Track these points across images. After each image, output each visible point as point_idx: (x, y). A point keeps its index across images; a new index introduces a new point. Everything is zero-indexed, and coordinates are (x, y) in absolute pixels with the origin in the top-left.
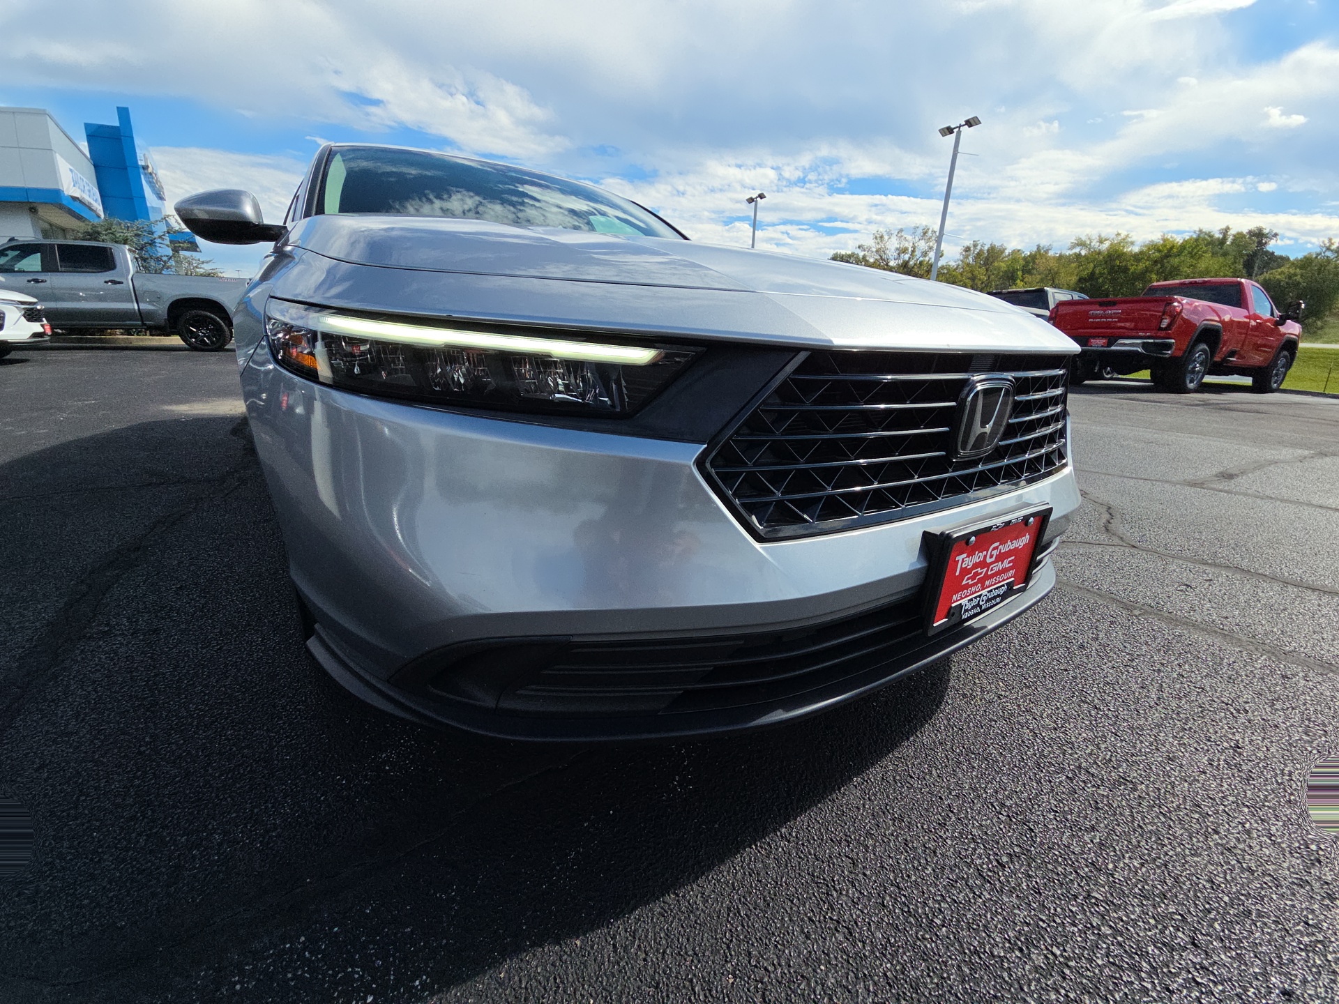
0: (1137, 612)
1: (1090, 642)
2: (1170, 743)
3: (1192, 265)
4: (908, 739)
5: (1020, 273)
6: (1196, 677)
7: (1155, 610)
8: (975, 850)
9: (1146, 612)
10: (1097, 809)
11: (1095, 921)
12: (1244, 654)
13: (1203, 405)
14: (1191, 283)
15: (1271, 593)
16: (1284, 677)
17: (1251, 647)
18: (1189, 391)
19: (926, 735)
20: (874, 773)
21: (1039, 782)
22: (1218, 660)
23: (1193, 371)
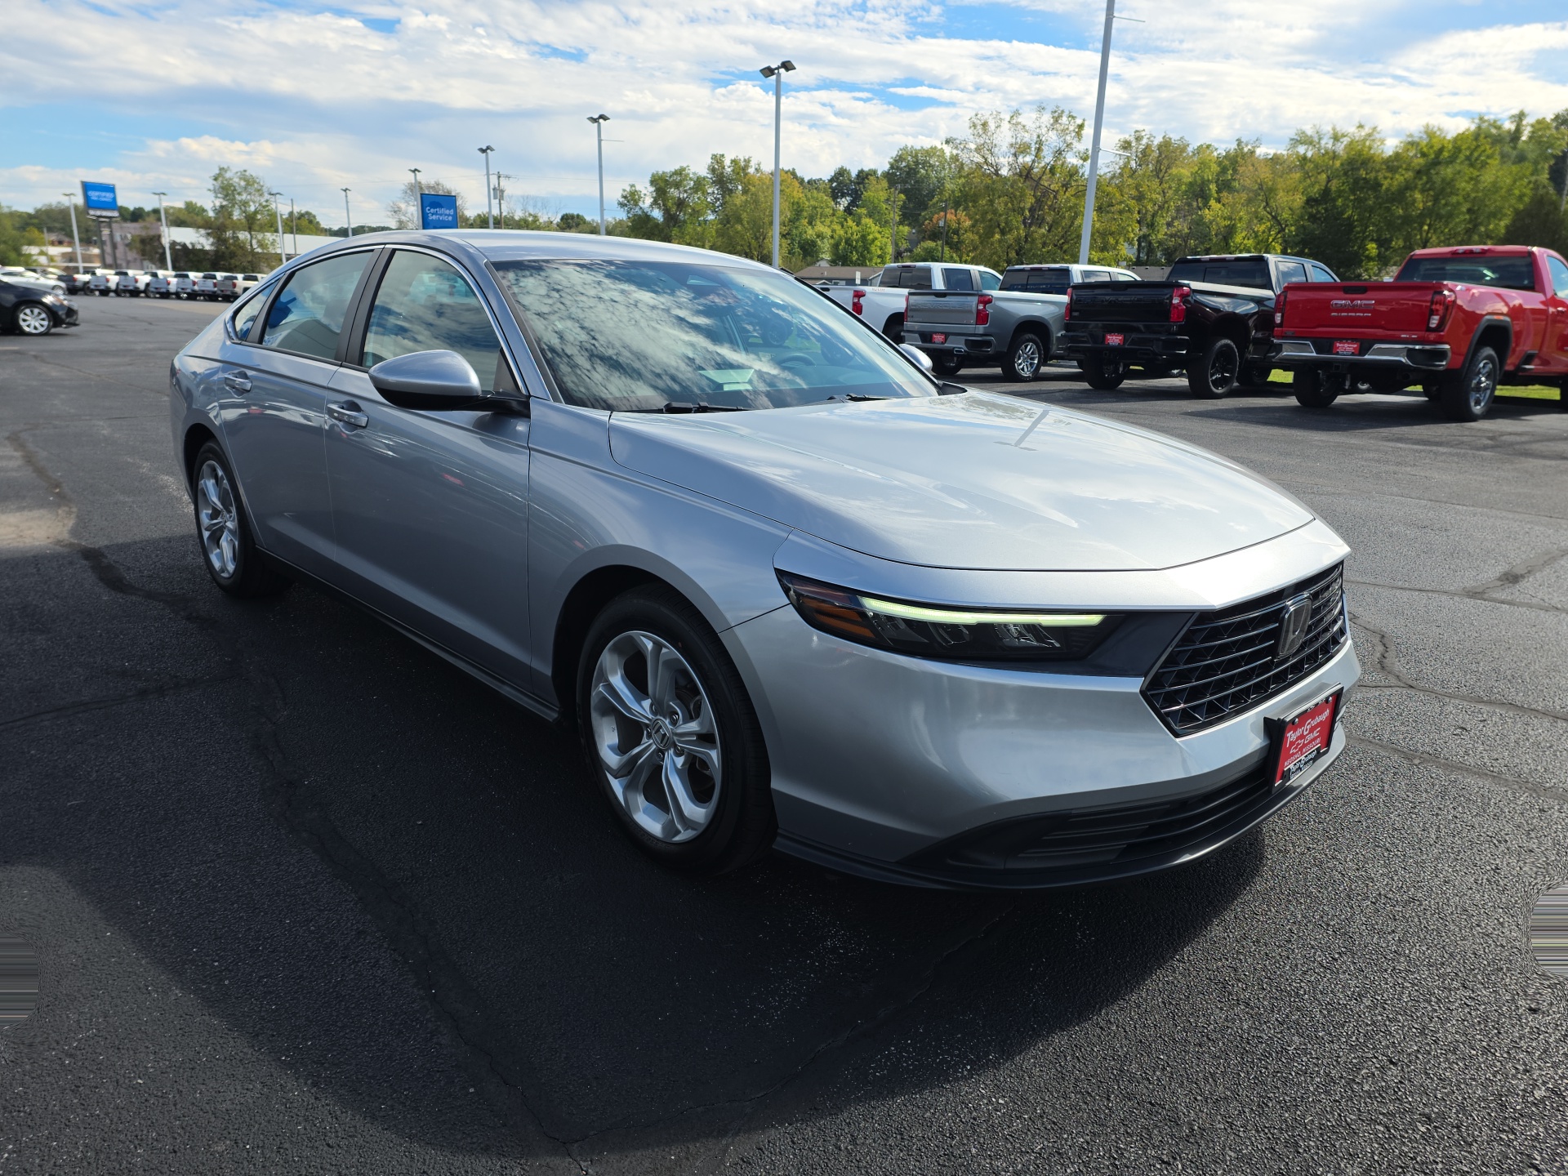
0: (1417, 761)
1: (1378, 794)
2: (1446, 869)
3: (1471, 179)
4: (1245, 889)
5: (1213, 187)
6: (1467, 817)
7: (1433, 757)
8: (1315, 953)
9: (1425, 760)
10: (1395, 920)
11: (1400, 981)
12: (1509, 793)
13: (1493, 447)
14: (1465, 252)
15: (1540, 729)
16: (1542, 810)
17: (1516, 787)
18: (1473, 418)
19: (1259, 885)
20: (1229, 916)
21: (1352, 908)
22: (1486, 801)
23: (1478, 389)
